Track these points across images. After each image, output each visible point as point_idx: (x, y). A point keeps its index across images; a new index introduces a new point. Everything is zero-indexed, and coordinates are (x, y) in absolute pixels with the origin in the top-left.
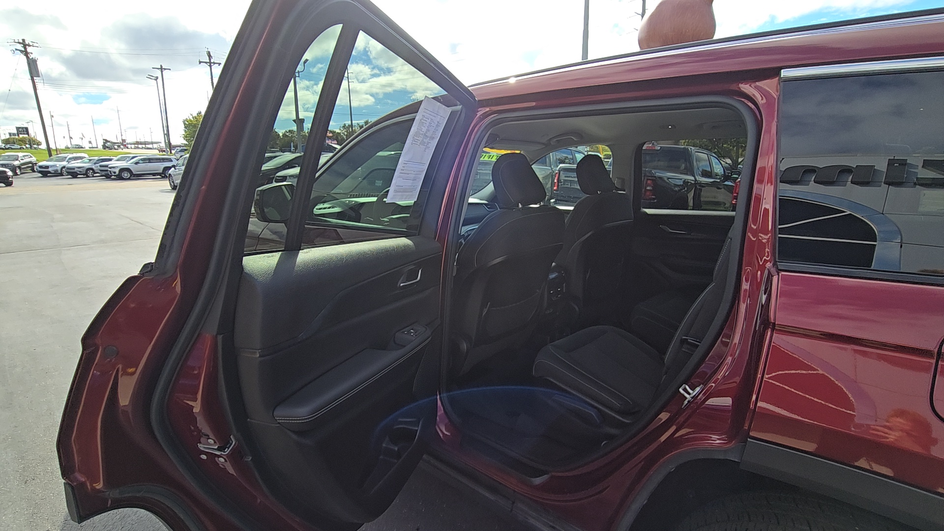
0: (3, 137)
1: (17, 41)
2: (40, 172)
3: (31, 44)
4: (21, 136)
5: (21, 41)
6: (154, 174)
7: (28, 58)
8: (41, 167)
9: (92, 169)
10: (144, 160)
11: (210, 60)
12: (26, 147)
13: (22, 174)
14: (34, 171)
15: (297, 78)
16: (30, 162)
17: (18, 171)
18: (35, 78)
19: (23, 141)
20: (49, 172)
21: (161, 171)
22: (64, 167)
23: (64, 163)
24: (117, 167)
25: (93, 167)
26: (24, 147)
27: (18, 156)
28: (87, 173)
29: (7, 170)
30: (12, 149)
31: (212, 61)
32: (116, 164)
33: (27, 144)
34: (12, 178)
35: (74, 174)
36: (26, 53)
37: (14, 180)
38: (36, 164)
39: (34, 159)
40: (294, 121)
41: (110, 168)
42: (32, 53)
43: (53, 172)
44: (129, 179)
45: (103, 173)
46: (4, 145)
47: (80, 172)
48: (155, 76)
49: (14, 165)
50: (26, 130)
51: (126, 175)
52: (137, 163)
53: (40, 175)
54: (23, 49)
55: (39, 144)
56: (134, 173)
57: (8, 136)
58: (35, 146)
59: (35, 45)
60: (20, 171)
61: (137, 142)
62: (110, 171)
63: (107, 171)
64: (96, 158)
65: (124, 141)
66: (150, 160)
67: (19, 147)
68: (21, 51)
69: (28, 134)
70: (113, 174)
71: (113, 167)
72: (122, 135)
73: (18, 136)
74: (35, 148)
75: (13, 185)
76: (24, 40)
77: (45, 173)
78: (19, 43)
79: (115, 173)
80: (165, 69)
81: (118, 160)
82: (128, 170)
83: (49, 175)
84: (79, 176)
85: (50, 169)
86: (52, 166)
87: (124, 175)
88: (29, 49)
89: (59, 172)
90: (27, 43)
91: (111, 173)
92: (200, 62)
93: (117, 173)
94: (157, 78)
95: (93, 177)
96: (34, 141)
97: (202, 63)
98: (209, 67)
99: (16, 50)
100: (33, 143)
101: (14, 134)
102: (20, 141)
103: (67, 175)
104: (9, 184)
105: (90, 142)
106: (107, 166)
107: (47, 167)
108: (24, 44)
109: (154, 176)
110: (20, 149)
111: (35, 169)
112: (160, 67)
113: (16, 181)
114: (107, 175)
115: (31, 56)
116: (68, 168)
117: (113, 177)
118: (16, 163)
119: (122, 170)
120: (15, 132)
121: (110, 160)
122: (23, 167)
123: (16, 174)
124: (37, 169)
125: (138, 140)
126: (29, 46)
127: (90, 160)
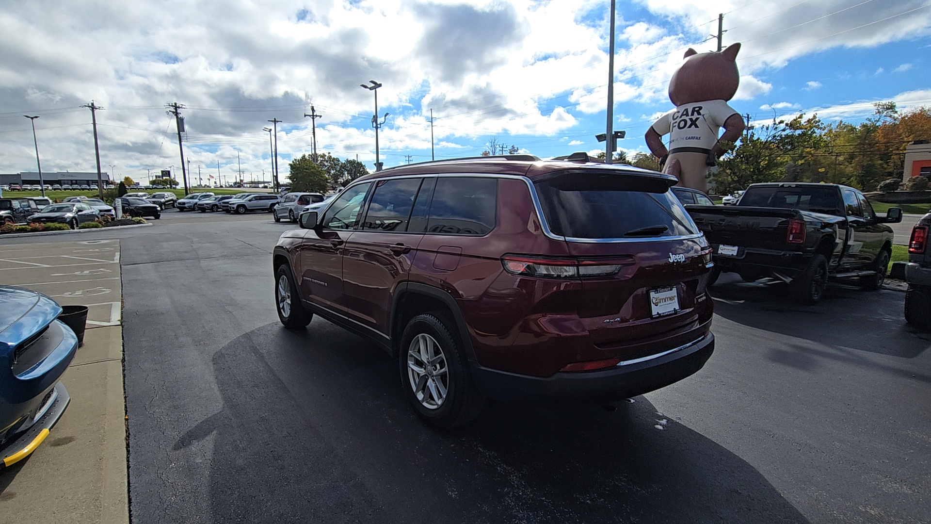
0: (151, 179)
1: (171, 105)
2: (178, 207)
3: (180, 106)
4: (164, 178)
5: (174, 105)
6: (263, 210)
7: (177, 117)
8: (179, 203)
9: (216, 205)
10: (257, 198)
11: (313, 113)
12: (168, 187)
13: (165, 209)
14: (174, 207)
15: (379, 129)
16: (172, 200)
17: (163, 207)
18: (181, 133)
19: (165, 182)
20: (185, 208)
21: (269, 207)
22: (196, 203)
23: (196, 200)
24: (235, 203)
25: (217, 203)
26: (166, 187)
27: (164, 195)
28: (213, 208)
29: (157, 206)
30: (157, 188)
31: (315, 114)
32: (235, 201)
33: (168, 184)
34: (160, 212)
35: (202, 209)
36: (176, 114)
37: (161, 214)
38: (176, 201)
39: (174, 198)
40: (375, 164)
41: (230, 204)
42: (180, 113)
43: (188, 207)
44: (244, 213)
45: (225, 208)
46: (151, 186)
47: (208, 207)
48: (270, 128)
49: (161, 202)
50: (168, 173)
51: (242, 210)
52: (250, 201)
53: (178, 210)
54: (175, 111)
55: (177, 184)
56: (248, 208)
57: (154, 178)
58: (174, 186)
59: (183, 107)
60: (165, 207)
61: (252, 182)
62: (230, 207)
63: (228, 206)
64: (220, 196)
65: (241, 181)
66: (260, 198)
67: (162, 187)
68: (173, 112)
69: (169, 176)
70: (232, 209)
71: (233, 204)
72: (240, 176)
73: (162, 178)
74: (174, 188)
75: (160, 218)
76: (175, 104)
77: (182, 209)
78: (172, 106)
79: (233, 208)
80: (278, 121)
81: (236, 198)
82: (243, 206)
83: (185, 210)
84: (207, 211)
85: (186, 205)
86: (187, 203)
87: (241, 210)
88: (179, 111)
89: (192, 207)
90: (178, 106)
91: (230, 208)
92: (305, 116)
93: (235, 208)
94: (270, 130)
95: (217, 211)
96: (173, 182)
97: (307, 117)
98: (312, 119)
99: (170, 111)
100: (173, 183)
101: (159, 177)
102: (163, 182)
103: (198, 210)
104: (157, 217)
105: (215, 183)
106: (228, 203)
107: (184, 203)
108: (176, 107)
109: (263, 211)
110: (163, 188)
111: (175, 205)
112: (273, 120)
113: (162, 216)
114: (228, 210)
115: (180, 116)
116: (199, 205)
117: (232, 212)
118: (163, 200)
119: (239, 206)
120: (160, 174)
121: (231, 198)
122: (166, 203)
123: (162, 209)
124: (177, 205)
125: (253, 181)
126: (179, 107)
127: (216, 198)
